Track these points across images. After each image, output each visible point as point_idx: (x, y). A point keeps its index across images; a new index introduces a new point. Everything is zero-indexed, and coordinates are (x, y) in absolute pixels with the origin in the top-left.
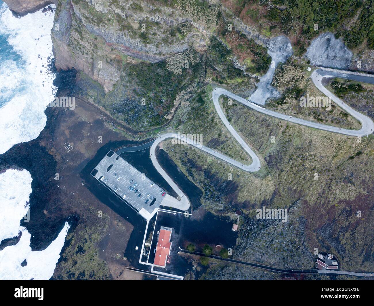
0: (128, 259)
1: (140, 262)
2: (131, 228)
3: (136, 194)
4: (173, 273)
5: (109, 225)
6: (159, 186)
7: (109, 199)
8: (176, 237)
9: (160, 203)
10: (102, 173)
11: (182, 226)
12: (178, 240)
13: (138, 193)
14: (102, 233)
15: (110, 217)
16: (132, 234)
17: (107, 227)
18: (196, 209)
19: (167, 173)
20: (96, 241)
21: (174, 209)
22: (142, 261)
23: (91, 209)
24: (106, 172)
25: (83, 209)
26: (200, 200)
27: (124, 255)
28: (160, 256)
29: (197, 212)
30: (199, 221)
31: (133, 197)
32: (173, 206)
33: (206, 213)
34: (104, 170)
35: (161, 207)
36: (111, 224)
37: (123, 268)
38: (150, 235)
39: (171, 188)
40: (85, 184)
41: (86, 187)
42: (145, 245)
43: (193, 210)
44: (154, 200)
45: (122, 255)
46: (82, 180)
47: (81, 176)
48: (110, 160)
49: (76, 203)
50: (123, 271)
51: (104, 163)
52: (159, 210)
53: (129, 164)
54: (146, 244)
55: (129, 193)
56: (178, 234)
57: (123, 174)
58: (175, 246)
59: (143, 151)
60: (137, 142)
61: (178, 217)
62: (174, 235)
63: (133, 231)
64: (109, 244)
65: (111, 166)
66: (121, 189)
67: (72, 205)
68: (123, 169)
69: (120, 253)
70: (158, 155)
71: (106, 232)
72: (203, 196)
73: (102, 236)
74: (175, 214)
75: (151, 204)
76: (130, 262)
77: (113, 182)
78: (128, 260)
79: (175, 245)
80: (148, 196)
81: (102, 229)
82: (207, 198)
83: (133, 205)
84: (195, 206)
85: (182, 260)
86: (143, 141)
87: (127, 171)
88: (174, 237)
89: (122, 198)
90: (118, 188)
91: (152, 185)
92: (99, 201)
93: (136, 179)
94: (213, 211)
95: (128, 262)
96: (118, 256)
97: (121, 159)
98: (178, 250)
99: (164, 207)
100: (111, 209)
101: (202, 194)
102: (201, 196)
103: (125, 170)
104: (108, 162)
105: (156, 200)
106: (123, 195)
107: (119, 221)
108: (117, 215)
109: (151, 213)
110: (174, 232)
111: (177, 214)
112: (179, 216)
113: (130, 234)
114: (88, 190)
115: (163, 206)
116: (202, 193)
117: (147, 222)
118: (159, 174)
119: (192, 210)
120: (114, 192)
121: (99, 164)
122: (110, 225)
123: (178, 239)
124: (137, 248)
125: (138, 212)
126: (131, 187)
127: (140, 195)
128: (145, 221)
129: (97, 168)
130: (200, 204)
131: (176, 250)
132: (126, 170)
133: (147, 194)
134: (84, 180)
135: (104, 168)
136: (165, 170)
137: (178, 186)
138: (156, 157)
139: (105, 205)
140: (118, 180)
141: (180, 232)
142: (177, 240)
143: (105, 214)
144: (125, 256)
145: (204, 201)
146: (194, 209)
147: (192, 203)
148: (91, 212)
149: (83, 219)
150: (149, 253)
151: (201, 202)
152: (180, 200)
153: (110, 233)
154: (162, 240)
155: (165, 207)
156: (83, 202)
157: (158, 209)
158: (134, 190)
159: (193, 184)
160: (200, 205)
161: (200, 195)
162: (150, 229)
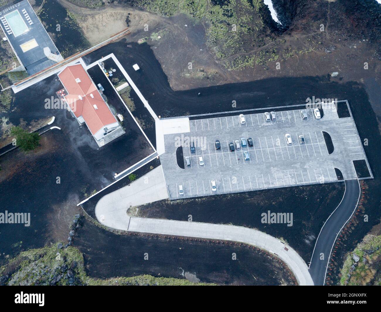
0: (137, 44)
1: (112, 56)
2: (174, 85)
3: (225, 143)
4: (40, 84)
5: (218, 59)
6: (198, 198)
7: (264, 93)
8: (81, 138)
9: (165, 169)
10: (330, 122)
11: (84, 168)
12: (71, 139)
13: (225, 148)
14: (216, 42)
15: (229, 70)
16: (165, 78)
17: (218, 55)
18: (76, 224)
19: (211, 241)
20: (212, 27)
21: (126, 181)
22: (111, 59)
23: (273, 55)
24: (325, 129)
25: (285, 47)
26: (82, 251)
27: (149, 43)
28: (78, 80)
29: (71, 220)
30: (54, 207)
31: (226, 133)
32: (134, 185)
33: (49, 237)
34: (332, 129)
35: (156, 163)
36: (216, 64)
37: (131, 29)
38: (132, 103)
39: (169, 218)
40: (332, 80)
41: (324, 76)
42: (127, 81)
43: (82, 217)
44: (181, 163)
45: (151, 42)
46: (346, 80)
47: (356, 83)
48: (348, 156)
49: (307, 45)
50: (129, 26)
51: (350, 141)
52: (157, 154)
53: (304, 183)
54: (125, 85)
55: (241, 131)
56: (80, 149)
57: (293, 155)
58: (69, 124)
59: (311, 237)
60: (351, 248)
61: (105, 176)
62: (85, 139)
63: (168, 84)
64: (187, 39)
65: (331, 149)
66: (264, 127)
67: (308, 37)
68: (302, 164)
69: (158, 42)
70: (270, 261)
71: (209, 48)
72: (81, 267)
73: (211, 39)
74: (116, 176)
75: (180, 151)
76: (129, 44)
77: (292, 124)
78: (135, 44)
79: (70, 127)
80: (201, 159)
81: (221, 47)
82: (65, 272)
83: (212, 121)
84: (85, 228)
85: (38, 114)
86: (341, 265)
87: (293, 168)
88: (83, 136)
89: (244, 113)
90: (271, 124)
91: (214, 184)
92: (276, 75)
93: (259, 169)
94: (32, 257)
95: (133, 41)
96: (156, 37)
97: (333, 178)
98: (58, 122)
99: (151, 167)
100: (241, 81)
101: (86, 270)
102: (85, 264)
103: (298, 165)
104: (346, 150)
105: (178, 168)
106: (247, 120)
107: (208, 78)
108: (222, 83)
109: (166, 137)
110: (92, 145)
111: (111, 179)
112: (105, 181)
113: (169, 77)
114: (314, 75)
115: (154, 168)
116: (89, 273)
117: (158, 115)
118: (225, 221)
119: (85, 214)
120: (269, 111)
121: (355, 129)
122: (217, 62)
123: (75, 139)
124: (136, 67)
125: (191, 119)
126: (251, 145)
127: (219, 148)
128: (163, 114)
129: (349, 122)
130: (74, 243)
131: (63, 119)
132: (296, 168)
133: (205, 161)
134: (341, 82)
135: (337, 132)
136: (219, 242)
137: (157, 236)
138: (268, 254)
139: (259, 79)
140: (287, 135)
141: (79, 154)
142: (73, 135)
143: (242, 68)
144: (144, 44)
145: (69, 260)
146: (81, 221)
147: (97, 227)
148: (267, 52)
149: (267, 36)
150: (110, 77)
151: (75, 249)
152: (128, 211)
153: (203, 52)
154: (95, 106)
155: (149, 170)
156: (298, 54)
157: (159, 154)
158: (238, 146)
159: (127, 276)
160: (73, 240)
161: (91, 262)
162: (140, 111)
